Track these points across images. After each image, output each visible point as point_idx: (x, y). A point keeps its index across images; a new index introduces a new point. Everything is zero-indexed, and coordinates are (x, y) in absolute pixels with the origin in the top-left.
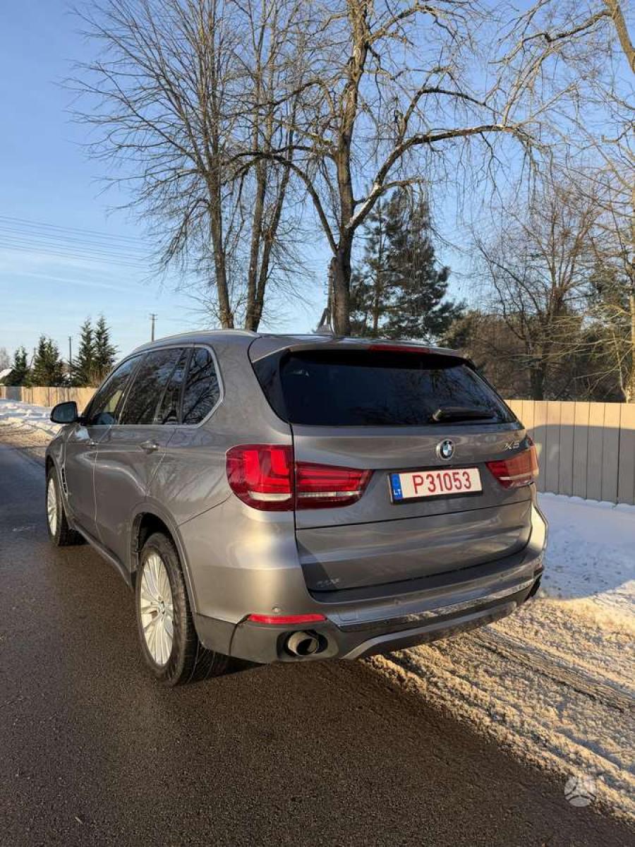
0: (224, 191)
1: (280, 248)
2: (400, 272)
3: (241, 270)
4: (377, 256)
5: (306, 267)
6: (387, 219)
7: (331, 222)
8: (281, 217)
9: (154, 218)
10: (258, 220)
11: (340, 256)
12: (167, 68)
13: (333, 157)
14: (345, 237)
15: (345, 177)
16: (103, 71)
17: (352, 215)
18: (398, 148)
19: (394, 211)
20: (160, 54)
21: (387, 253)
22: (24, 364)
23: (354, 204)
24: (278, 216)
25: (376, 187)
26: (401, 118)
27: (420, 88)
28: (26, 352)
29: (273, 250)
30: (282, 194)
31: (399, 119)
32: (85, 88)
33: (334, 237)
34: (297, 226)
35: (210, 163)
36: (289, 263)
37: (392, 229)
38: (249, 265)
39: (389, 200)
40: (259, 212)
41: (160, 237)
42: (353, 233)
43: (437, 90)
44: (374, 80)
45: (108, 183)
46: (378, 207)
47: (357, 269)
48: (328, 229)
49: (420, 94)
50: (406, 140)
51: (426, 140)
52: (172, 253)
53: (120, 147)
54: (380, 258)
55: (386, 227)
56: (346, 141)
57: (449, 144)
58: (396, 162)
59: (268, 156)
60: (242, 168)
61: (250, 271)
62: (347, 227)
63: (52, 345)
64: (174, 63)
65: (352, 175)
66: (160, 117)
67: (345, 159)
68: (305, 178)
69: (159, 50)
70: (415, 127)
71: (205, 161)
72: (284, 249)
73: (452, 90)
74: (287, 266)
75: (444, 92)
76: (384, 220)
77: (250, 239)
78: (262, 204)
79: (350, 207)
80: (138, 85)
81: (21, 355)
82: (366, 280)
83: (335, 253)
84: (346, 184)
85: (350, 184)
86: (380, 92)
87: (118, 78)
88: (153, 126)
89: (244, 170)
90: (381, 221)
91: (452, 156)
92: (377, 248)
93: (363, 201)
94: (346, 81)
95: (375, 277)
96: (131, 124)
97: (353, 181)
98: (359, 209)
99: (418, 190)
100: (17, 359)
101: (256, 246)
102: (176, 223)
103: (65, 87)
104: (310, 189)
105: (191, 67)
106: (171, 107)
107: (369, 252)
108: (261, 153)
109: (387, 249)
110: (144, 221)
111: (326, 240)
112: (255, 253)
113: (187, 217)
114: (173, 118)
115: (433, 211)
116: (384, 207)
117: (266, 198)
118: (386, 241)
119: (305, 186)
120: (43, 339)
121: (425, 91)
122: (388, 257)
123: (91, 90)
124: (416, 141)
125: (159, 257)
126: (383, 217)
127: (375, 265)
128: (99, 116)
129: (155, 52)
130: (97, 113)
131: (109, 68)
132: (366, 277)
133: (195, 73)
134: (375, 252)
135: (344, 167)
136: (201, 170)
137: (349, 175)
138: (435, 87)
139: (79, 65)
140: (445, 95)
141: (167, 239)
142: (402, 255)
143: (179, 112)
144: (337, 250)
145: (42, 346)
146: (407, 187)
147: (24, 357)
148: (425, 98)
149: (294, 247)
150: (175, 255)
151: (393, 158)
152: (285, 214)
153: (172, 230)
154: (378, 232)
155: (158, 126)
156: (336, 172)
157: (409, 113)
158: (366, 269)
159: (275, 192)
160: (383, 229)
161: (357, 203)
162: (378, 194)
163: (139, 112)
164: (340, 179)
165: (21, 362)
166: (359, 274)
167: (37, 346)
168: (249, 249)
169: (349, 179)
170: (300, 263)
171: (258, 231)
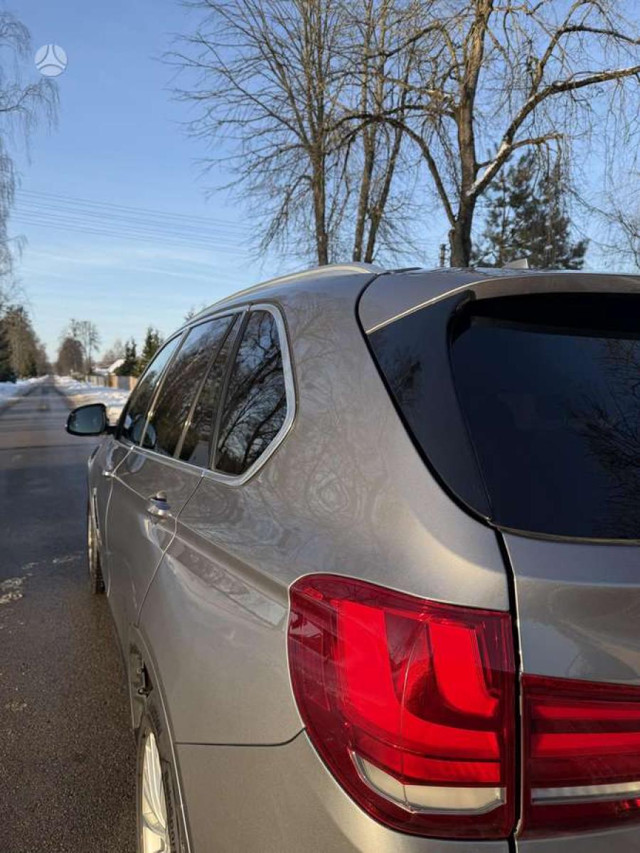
0: (329, 161)
1: (388, 227)
2: (527, 248)
3: (345, 251)
4: (500, 229)
5: (416, 246)
6: (512, 189)
7: (449, 189)
8: (390, 194)
9: (254, 199)
10: (365, 197)
11: (458, 228)
12: (271, 37)
13: (452, 115)
14: (465, 205)
15: (466, 137)
16: (204, 42)
17: (475, 179)
18: (532, 99)
19: (521, 178)
20: (264, 21)
21: (512, 226)
22: (133, 355)
23: (477, 167)
24: (386, 190)
25: (504, 147)
26: (537, 63)
27: (561, 27)
28: (136, 343)
29: (379, 229)
30: (392, 167)
31: (534, 66)
32: (187, 62)
33: (452, 206)
34: (407, 202)
35: (314, 137)
36: (397, 243)
37: (517, 200)
38: (353, 247)
39: (516, 167)
40: (366, 187)
41: (260, 219)
42: (475, 201)
43: (581, 28)
44: (502, 27)
45: (208, 164)
46: (502, 175)
47: (476, 245)
48: (445, 198)
49: (560, 33)
50: (541, 89)
51: (567, 87)
52: (272, 235)
53: (220, 123)
54: (503, 231)
55: (511, 197)
56: (469, 94)
57: (595, 92)
58: (527, 118)
59: (377, 119)
60: (348, 136)
61: (355, 253)
62: (469, 193)
63: (159, 336)
64: (279, 31)
65: (475, 136)
66: (263, 90)
67: (467, 116)
68: (420, 141)
69: (262, 16)
70: (554, 73)
71: (309, 135)
72: (392, 227)
73: (602, 25)
74: (395, 246)
75: (590, 30)
76: (509, 189)
77: (356, 218)
78: (370, 177)
79: (472, 171)
80: (240, 57)
81: (131, 346)
82: (486, 258)
83: (453, 225)
84: (468, 145)
85: (473, 145)
86: (508, 41)
87: (219, 50)
88: (255, 100)
89: (351, 136)
90: (505, 190)
91: (599, 105)
92: (500, 220)
93: (487, 164)
94: (474, 19)
95: (497, 254)
96: (232, 99)
97: (476, 142)
98: (482, 174)
99: (556, 148)
100: (128, 350)
101: (361, 224)
102: (276, 203)
103: (165, 63)
104: (426, 153)
105: (295, 33)
106: (275, 78)
107: (491, 225)
108: (370, 116)
109: (511, 223)
110: (244, 203)
111: (443, 210)
112: (360, 233)
113: (289, 195)
114: (276, 90)
115: (574, 171)
116: (508, 175)
117: (373, 173)
118: (510, 213)
119: (420, 151)
120: (150, 330)
121: (567, 30)
122: (513, 231)
123: (191, 64)
124: (554, 89)
125: (259, 241)
126: (508, 185)
127: (496, 240)
128: (200, 92)
129: (259, 20)
130: (199, 89)
131: (212, 39)
132: (486, 254)
133: (300, 40)
134: (497, 226)
135: (466, 126)
136: (305, 144)
137: (472, 134)
138: (578, 25)
139: (179, 37)
140: (592, 33)
141: (267, 221)
142: (529, 228)
143: (283, 83)
144: (455, 222)
145: (150, 338)
146: (542, 144)
147: (134, 348)
148: (565, 39)
149: (404, 225)
150: (275, 236)
151: (526, 112)
152: (394, 190)
153: (273, 211)
154: (501, 203)
155: (261, 100)
156: (456, 134)
157: (547, 57)
158: (486, 245)
159: (384, 166)
160: (508, 200)
161: (480, 166)
162: (506, 156)
163: (242, 86)
164: (461, 139)
165: (131, 353)
166: (479, 250)
167: (145, 337)
168: (354, 228)
169: (472, 139)
170: (409, 243)
171: (364, 210)
